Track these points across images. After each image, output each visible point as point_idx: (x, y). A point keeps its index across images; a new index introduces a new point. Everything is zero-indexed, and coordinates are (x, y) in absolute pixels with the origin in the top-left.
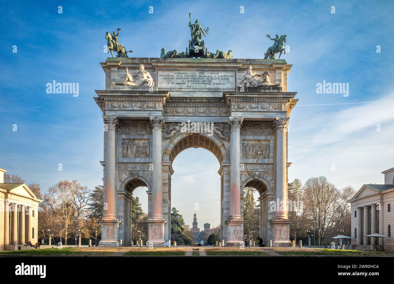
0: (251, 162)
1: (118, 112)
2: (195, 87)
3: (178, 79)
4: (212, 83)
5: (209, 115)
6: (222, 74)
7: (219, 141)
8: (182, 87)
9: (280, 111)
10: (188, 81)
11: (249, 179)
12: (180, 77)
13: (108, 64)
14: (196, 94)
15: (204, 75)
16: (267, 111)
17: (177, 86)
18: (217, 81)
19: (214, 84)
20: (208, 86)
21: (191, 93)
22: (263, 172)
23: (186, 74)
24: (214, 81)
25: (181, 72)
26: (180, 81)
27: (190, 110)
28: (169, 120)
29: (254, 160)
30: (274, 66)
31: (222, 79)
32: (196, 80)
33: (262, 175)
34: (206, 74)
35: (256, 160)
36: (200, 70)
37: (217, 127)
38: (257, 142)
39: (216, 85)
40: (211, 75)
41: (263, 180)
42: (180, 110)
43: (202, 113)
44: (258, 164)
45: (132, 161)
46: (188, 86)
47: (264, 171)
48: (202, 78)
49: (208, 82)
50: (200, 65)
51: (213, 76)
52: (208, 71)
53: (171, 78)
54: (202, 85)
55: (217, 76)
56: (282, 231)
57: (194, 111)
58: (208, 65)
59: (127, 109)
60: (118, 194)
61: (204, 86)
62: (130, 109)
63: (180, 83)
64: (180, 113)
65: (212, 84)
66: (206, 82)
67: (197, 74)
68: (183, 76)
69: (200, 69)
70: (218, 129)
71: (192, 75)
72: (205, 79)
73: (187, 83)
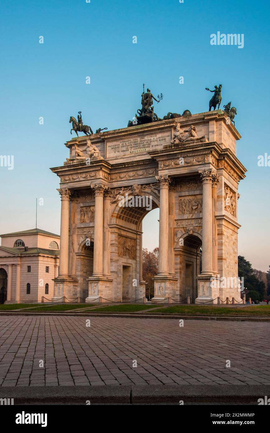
0: (186, 218)
1: (69, 184)
2: (137, 152)
3: (123, 146)
4: (151, 145)
5: (147, 177)
6: (159, 135)
7: (157, 200)
8: (126, 154)
9: (203, 163)
10: (131, 147)
11: (184, 234)
12: (124, 144)
13: (69, 144)
14: (136, 158)
15: (144, 139)
16: (191, 165)
17: (122, 154)
18: (156, 143)
19: (152, 146)
20: (147, 149)
21: (132, 158)
22: (197, 226)
23: (130, 142)
24: (153, 144)
25: (125, 140)
26: (124, 149)
27: (131, 174)
28: (114, 185)
29: (190, 215)
30: (205, 118)
31: (160, 140)
32: (138, 145)
33: (197, 230)
34: (146, 138)
35: (191, 215)
36: (141, 136)
37: (154, 187)
38: (193, 197)
39: (154, 147)
40: (150, 138)
41: (198, 235)
42: (123, 175)
43: (140, 176)
44: (193, 219)
45: (87, 226)
46: (131, 152)
47: (199, 225)
48: (142, 142)
49: (147, 146)
50: (138, 131)
51: (152, 138)
52: (147, 135)
53: (118, 147)
54: (142, 149)
55: (155, 138)
56: (205, 287)
57: (134, 174)
58: (145, 130)
59: (75, 180)
60: (77, 255)
61: (144, 150)
62: (77, 180)
63: (124, 151)
64: (122, 178)
65: (151, 147)
66: (146, 146)
67: (139, 139)
68: (126, 143)
69: (140, 134)
70: (155, 189)
71: (134, 141)
72: (145, 143)
73: (130, 149)
